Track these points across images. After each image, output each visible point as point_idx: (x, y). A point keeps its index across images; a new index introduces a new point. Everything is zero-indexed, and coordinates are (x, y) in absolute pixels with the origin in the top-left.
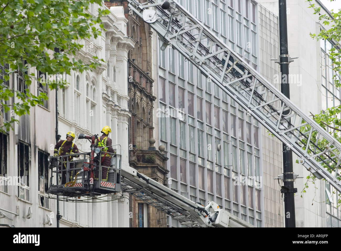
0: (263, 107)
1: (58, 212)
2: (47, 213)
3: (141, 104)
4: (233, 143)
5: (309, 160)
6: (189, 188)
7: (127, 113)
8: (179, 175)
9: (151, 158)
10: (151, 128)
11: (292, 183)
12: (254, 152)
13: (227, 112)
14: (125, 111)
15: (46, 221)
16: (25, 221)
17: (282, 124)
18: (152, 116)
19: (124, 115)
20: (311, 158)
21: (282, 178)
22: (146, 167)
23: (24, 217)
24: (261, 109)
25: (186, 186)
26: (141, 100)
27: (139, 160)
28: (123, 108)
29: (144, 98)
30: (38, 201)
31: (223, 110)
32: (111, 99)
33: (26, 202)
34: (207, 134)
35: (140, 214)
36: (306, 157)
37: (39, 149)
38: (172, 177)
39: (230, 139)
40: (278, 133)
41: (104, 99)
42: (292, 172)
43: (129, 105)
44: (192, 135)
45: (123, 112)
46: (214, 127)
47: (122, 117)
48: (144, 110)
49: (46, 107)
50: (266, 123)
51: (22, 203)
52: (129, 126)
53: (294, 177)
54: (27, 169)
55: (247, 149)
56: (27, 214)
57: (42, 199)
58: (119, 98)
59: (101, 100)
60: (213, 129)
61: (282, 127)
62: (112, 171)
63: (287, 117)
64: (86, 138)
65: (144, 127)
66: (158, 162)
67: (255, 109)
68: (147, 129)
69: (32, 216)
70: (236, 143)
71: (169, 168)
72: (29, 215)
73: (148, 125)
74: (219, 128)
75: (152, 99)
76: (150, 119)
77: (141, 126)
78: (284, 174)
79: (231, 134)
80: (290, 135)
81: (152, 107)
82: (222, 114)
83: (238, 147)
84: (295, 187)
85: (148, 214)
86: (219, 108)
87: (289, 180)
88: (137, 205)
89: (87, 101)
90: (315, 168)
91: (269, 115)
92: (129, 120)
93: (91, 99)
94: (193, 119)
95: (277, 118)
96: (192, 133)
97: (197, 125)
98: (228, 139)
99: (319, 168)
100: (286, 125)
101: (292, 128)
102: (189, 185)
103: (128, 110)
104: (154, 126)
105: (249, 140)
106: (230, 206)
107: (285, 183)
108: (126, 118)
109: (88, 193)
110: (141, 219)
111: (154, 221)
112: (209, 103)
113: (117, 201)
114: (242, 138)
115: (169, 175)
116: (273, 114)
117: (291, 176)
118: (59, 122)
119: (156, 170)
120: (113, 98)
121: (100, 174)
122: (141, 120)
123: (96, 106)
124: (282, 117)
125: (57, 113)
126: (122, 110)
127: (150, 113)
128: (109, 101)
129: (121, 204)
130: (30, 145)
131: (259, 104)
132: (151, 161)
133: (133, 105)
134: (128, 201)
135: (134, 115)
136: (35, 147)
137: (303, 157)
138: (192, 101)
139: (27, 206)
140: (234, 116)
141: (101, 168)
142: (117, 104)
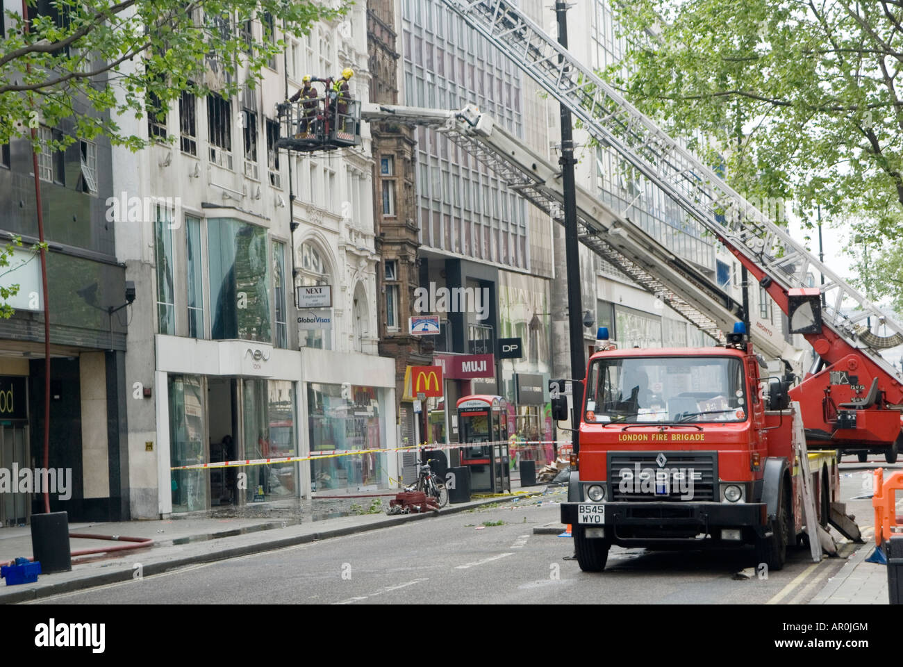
0: (540, 63)
1: (291, 191)
2: (278, 193)
3: (383, 63)
4: (490, 109)
5: (595, 125)
6: (440, 162)
7: (366, 74)
8: (429, 146)
9: (396, 128)
10: (395, 92)
11: (571, 153)
12: (515, 120)
13: (482, 72)
14: (365, 71)
15: (278, 202)
16: (253, 203)
17: (563, 83)
18: (395, 78)
19: (363, 77)
20: (597, 123)
21: (560, 147)
22: (391, 138)
23: (252, 198)
24: (537, 65)
25: (437, 159)
26: (383, 58)
27: (382, 130)
28: (362, 68)
29: (387, 56)
30: (267, 179)
31: (479, 69)
32: (348, 57)
33: (253, 181)
34: (460, 98)
35: (385, 193)
36: (591, 122)
37: (267, 118)
38: (420, 149)
39: (487, 103)
40: (558, 94)
41: (341, 58)
42: (571, 139)
43: (370, 65)
44: (443, 100)
45: (362, 73)
46: (468, 90)
47: (361, 80)
48: (386, 70)
49: (274, 67)
50: (544, 82)
51: (250, 182)
52: (370, 89)
53: (574, 145)
54: (254, 142)
55: (506, 115)
56: (255, 194)
57: (272, 176)
58: (358, 56)
59: (337, 59)
60: (467, 91)
61: (563, 87)
62: (350, 120)
63: (567, 74)
64: (319, 80)
65: (387, 91)
66: (404, 131)
67: (530, 66)
68: (390, 93)
69: (261, 197)
70: (493, 108)
71: (416, 138)
72: (258, 195)
73: (391, 88)
74: (473, 90)
75: (396, 57)
76: (394, 82)
77: (384, 89)
78: (562, 142)
79: (488, 98)
80: (573, 96)
81: (396, 66)
82: (477, 74)
83: (497, 112)
84: (574, 158)
85: (395, 193)
86: (473, 67)
87: (569, 150)
88: (381, 182)
89: (321, 61)
90: (602, 135)
91: (547, 73)
92: (370, 82)
93: (325, 58)
94: (444, 80)
95: (557, 76)
96: (443, 97)
97: (449, 87)
98: (484, 103)
99: (606, 135)
100: (567, 84)
101: (574, 88)
102: (440, 158)
103: (368, 70)
104: (398, 89)
105: (509, 105)
106: (487, 182)
107: (564, 153)
108: (366, 81)
109: (322, 145)
110: (386, 198)
111: (401, 201)
112: (462, 61)
113: (358, 178)
114: (501, 102)
115: (417, 147)
116: (552, 71)
117: (571, 145)
118: (289, 86)
119: (402, 141)
120: (350, 56)
121: (337, 124)
122: (384, 83)
123: (331, 67)
124: (563, 74)
125: (287, 75)
126: (361, 71)
127: (394, 74)
128: (346, 60)
129: (362, 182)
130: (256, 113)
131: (535, 60)
132: (396, 130)
133: (374, 64)
134: (371, 178)
135: (375, 77)
136: (262, 116)
137: (587, 122)
138: (441, 58)
139: (256, 186)
140: (491, 76)
141: (337, 116)
142: (355, 64)
